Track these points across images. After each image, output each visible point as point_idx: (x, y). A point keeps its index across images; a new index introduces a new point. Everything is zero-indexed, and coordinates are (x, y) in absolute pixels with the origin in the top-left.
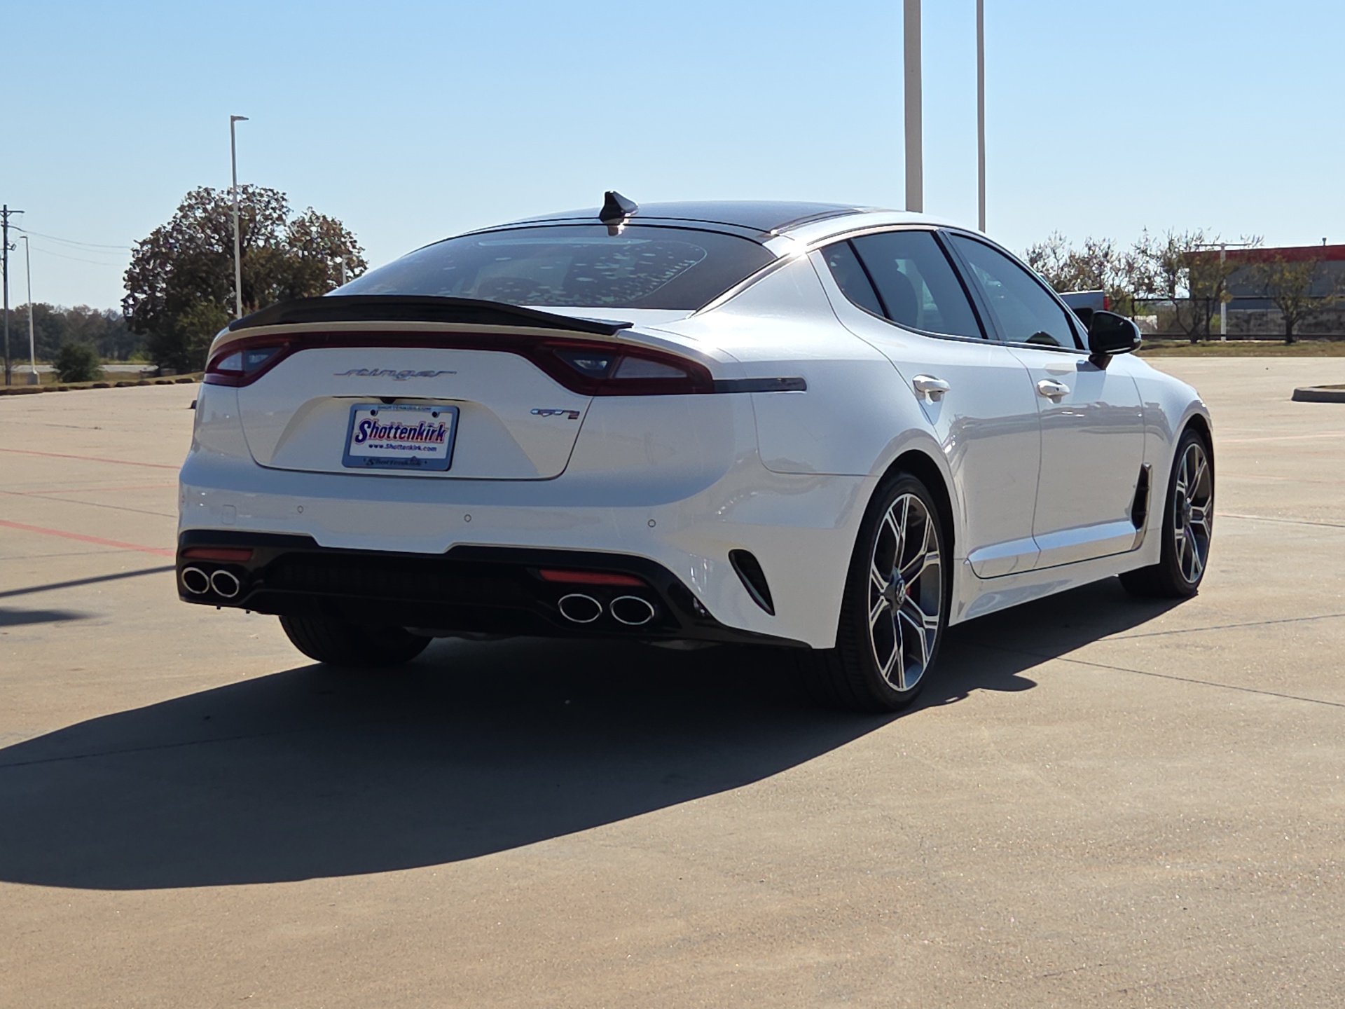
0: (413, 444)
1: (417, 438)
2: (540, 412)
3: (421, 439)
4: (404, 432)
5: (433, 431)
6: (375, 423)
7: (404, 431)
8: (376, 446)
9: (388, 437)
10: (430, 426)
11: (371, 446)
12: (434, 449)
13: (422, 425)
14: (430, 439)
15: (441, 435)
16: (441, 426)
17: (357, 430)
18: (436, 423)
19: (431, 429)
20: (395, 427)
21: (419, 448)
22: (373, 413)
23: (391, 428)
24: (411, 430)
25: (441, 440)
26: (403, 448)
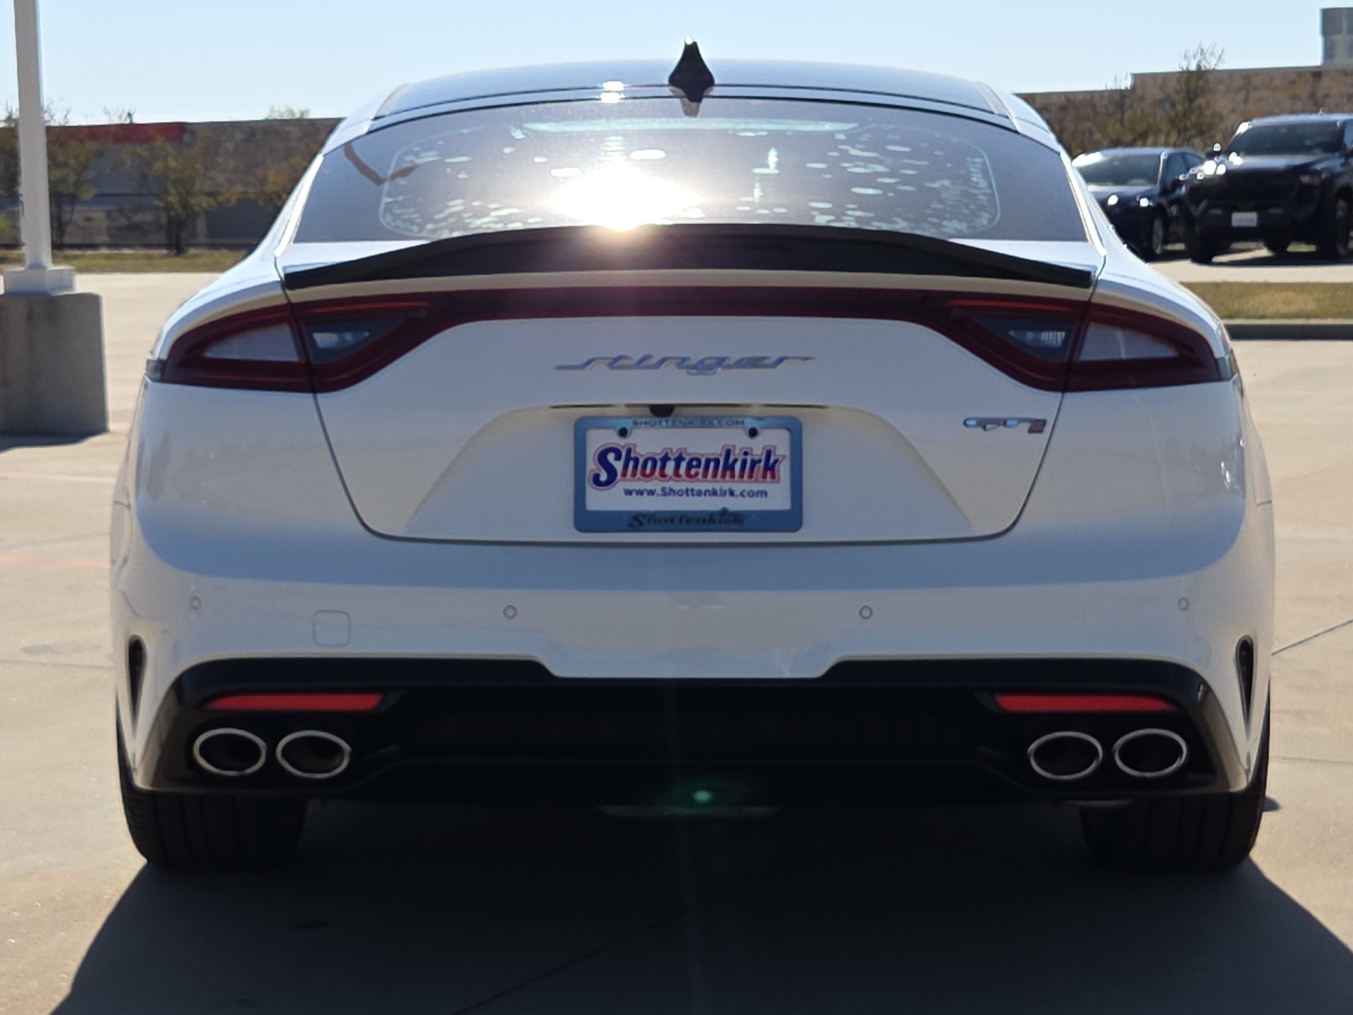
0: (717, 486)
1: (724, 476)
2: (983, 424)
4: (694, 465)
5: (754, 463)
6: (629, 451)
7: (694, 462)
8: (640, 493)
9: (663, 475)
10: (746, 453)
11: (629, 492)
12: (764, 493)
13: (728, 453)
14: (751, 476)
15: (770, 468)
16: (769, 454)
17: (592, 466)
18: (757, 447)
19: (749, 459)
20: (672, 457)
21: (732, 493)
22: (623, 433)
23: (665, 459)
24: (708, 462)
25: (773, 477)
26: (699, 493)
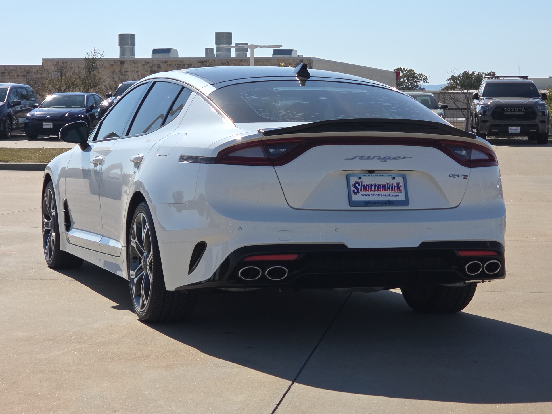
0: (386, 193)
1: (387, 191)
2: (454, 176)
3: (390, 191)
4: (380, 188)
5: (395, 187)
7: (379, 187)
8: (366, 195)
9: (371, 190)
11: (363, 195)
12: (398, 195)
13: (388, 184)
14: (394, 191)
15: (399, 188)
17: (352, 188)
18: (395, 182)
19: (393, 185)
21: (390, 196)
22: (360, 178)
23: (372, 186)
24: (383, 186)
25: (400, 191)
26: (381, 195)
